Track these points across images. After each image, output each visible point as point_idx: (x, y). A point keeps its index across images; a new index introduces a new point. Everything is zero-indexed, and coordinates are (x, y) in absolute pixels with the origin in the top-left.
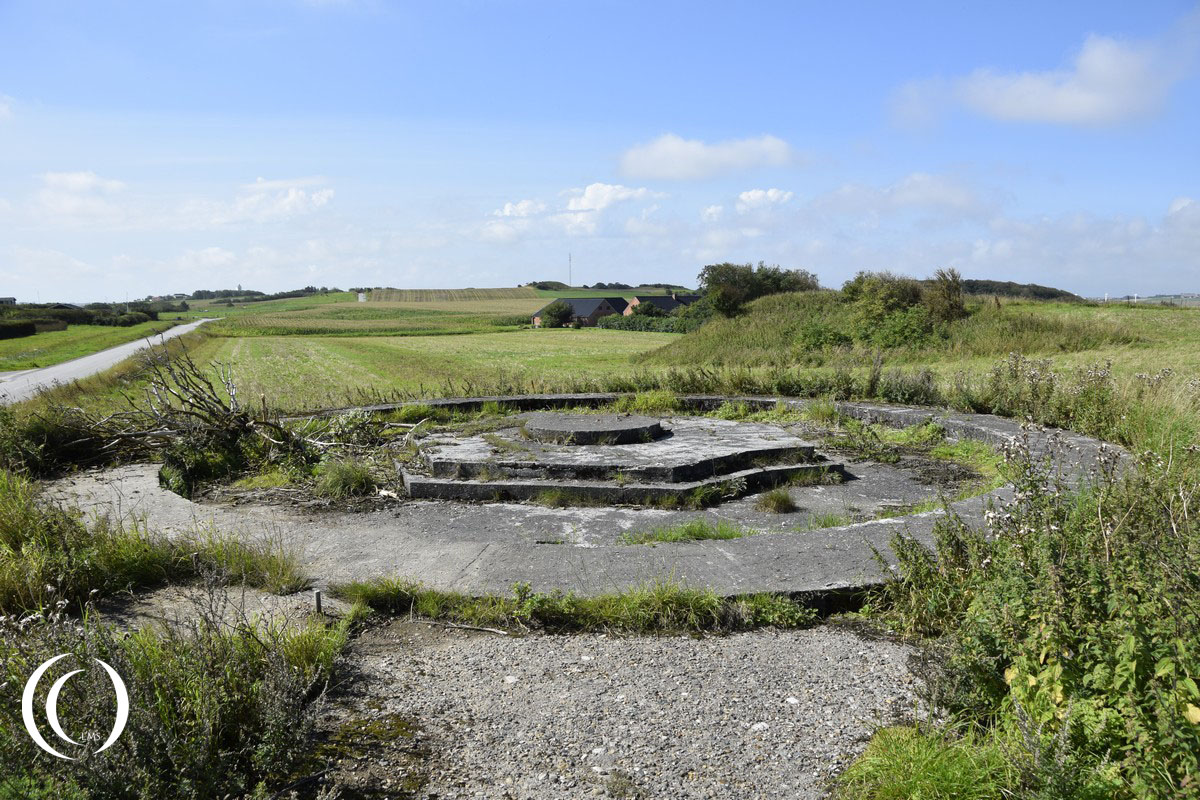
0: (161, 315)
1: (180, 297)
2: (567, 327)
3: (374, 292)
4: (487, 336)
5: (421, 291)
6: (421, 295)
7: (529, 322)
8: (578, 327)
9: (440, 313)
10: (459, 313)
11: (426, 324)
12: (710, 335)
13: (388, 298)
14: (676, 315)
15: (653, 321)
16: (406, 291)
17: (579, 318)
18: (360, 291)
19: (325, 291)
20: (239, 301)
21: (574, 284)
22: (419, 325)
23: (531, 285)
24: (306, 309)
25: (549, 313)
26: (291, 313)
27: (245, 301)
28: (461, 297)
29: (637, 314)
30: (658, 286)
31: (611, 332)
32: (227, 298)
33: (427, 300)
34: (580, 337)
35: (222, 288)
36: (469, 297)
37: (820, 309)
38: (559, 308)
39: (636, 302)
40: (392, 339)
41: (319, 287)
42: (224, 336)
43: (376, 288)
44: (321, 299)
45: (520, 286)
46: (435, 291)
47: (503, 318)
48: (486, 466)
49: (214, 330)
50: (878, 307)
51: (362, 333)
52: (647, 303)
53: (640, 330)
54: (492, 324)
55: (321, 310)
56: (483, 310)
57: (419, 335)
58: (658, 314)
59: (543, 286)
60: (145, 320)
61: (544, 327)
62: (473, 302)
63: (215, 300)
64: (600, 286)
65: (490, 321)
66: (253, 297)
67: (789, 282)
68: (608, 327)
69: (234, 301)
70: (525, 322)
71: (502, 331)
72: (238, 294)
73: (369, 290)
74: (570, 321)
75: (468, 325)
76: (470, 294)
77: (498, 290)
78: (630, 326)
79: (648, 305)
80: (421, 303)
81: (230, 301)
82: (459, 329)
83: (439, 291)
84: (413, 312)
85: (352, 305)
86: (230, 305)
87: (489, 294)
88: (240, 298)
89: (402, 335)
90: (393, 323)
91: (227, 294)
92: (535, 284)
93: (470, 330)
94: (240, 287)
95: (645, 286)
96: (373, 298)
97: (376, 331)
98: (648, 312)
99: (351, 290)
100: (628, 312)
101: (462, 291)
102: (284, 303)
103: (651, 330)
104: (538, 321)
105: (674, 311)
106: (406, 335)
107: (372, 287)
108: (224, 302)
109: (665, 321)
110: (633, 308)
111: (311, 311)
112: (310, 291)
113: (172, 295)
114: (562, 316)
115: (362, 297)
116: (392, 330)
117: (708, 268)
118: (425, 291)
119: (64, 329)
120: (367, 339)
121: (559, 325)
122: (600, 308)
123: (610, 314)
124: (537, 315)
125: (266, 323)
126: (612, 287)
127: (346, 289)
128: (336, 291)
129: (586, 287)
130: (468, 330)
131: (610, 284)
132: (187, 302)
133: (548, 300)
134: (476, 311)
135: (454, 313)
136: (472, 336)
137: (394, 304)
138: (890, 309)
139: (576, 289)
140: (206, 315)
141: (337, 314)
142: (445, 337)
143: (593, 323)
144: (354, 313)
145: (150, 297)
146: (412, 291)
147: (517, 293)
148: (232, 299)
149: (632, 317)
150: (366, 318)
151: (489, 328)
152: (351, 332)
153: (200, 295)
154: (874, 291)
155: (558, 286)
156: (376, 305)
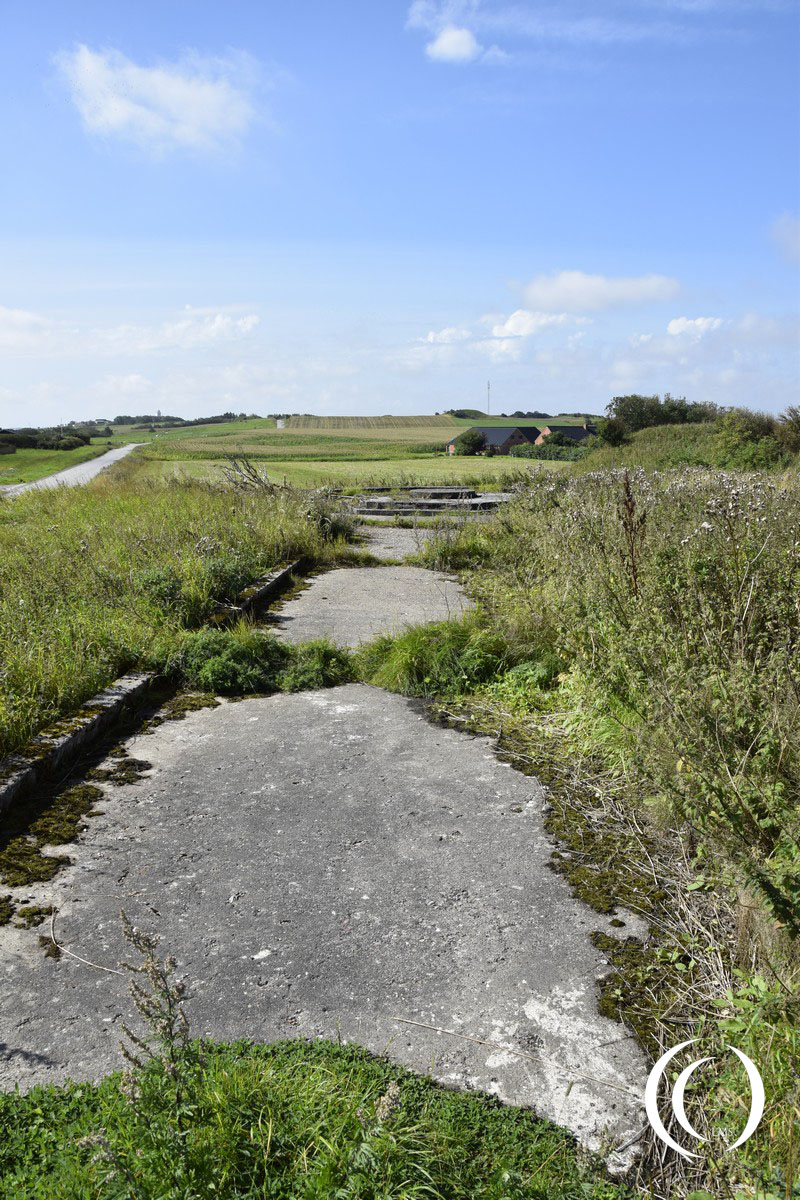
0: (93, 440)
1: (102, 422)
2: (480, 455)
3: (293, 418)
4: (402, 462)
5: (338, 418)
6: (338, 422)
7: (443, 450)
8: (490, 455)
9: (358, 440)
10: (378, 441)
11: (345, 451)
12: (596, 461)
13: (306, 425)
14: (585, 445)
15: (562, 450)
16: (323, 418)
17: (492, 446)
18: (279, 417)
19: (243, 417)
20: (159, 427)
21: (491, 414)
22: (338, 451)
23: (448, 413)
24: (228, 434)
25: (463, 441)
26: (214, 439)
27: (166, 426)
28: (378, 425)
29: (548, 443)
30: (577, 416)
31: (521, 460)
32: (148, 423)
33: (344, 427)
34: (490, 464)
35: (142, 414)
36: (387, 424)
37: (694, 440)
38: (473, 436)
39: (547, 432)
40: (314, 464)
41: (237, 413)
42: (159, 460)
43: (294, 415)
44: (240, 425)
45: (437, 414)
46: (352, 418)
47: (419, 446)
48: (390, 504)
49: (148, 454)
50: (736, 439)
51: (285, 458)
52: (558, 432)
53: (550, 459)
54: (408, 451)
55: (242, 436)
56: (399, 438)
57: (338, 460)
58: (569, 444)
59: (461, 415)
60: (82, 445)
61: (458, 454)
62: (389, 430)
63: (135, 426)
64: (519, 415)
65: (405, 448)
66: (172, 423)
67: (695, 414)
68: (519, 456)
69: (156, 427)
70: (440, 449)
71: (416, 458)
72: (158, 419)
73: (288, 416)
74: (484, 449)
75: (385, 451)
76: (387, 422)
77: (415, 417)
78: (541, 454)
79: (559, 435)
80: (338, 430)
81: (150, 427)
82: (376, 456)
83: (357, 418)
84: (332, 439)
85: (271, 431)
86: (152, 431)
87: (406, 422)
88: (161, 424)
89: (322, 461)
90: (313, 449)
91: (147, 420)
92: (452, 411)
93: (387, 456)
94: (159, 413)
95: (564, 415)
96: (291, 425)
97: (297, 456)
98: (558, 441)
99: (270, 416)
100: (539, 441)
101: (379, 418)
102: (204, 429)
103: (561, 459)
104: (452, 450)
105: (583, 441)
106: (326, 461)
107: (291, 413)
108: (145, 427)
109: (574, 450)
110: (544, 437)
111: (232, 437)
112: (229, 417)
113: (94, 420)
114: (474, 445)
115: (280, 423)
116: (313, 456)
117: (617, 399)
118: (343, 418)
119: (14, 452)
120: (289, 464)
121: (472, 453)
122: (512, 437)
123: (521, 443)
124: (451, 443)
125: (193, 447)
126: (531, 415)
127: (264, 416)
128: (255, 417)
129: (504, 416)
130: (384, 456)
131: (529, 413)
132: (111, 428)
133: (464, 428)
134: (393, 438)
135: (371, 440)
136: (389, 462)
137: (313, 431)
138: (746, 439)
139: (493, 418)
140: (133, 440)
141: (258, 440)
142: (362, 463)
143: (505, 452)
144: (274, 440)
145: (73, 423)
146: (329, 418)
147: (434, 421)
148: (153, 425)
149: (543, 446)
150: (287, 444)
151: (405, 455)
152: (275, 457)
153: (121, 421)
154: (732, 424)
155: (475, 415)
156: (295, 431)
